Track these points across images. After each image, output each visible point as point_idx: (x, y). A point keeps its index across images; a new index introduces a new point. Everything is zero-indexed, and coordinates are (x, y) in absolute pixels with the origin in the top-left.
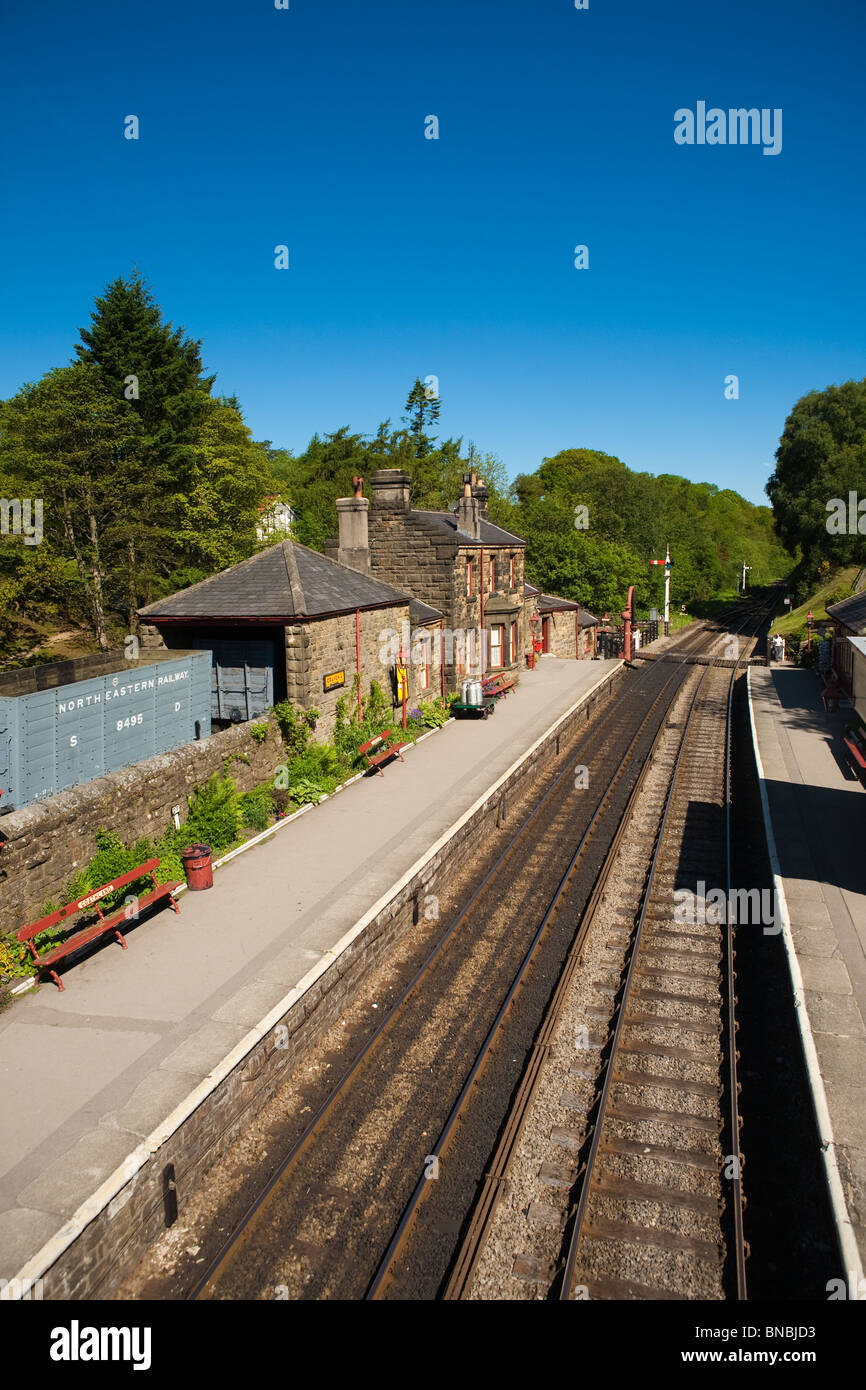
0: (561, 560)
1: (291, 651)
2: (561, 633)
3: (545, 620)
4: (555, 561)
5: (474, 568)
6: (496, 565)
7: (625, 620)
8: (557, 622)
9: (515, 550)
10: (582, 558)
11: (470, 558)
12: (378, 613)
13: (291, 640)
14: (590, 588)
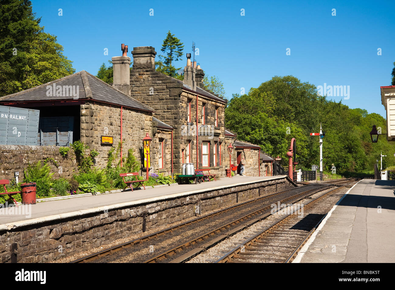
0: (253, 129)
1: (83, 118)
2: (249, 163)
3: (239, 154)
4: (249, 130)
5: (192, 106)
6: (206, 109)
7: (289, 157)
8: (247, 155)
9: (218, 104)
10: (266, 129)
11: (190, 100)
12: (134, 113)
13: (84, 112)
14: (271, 147)
